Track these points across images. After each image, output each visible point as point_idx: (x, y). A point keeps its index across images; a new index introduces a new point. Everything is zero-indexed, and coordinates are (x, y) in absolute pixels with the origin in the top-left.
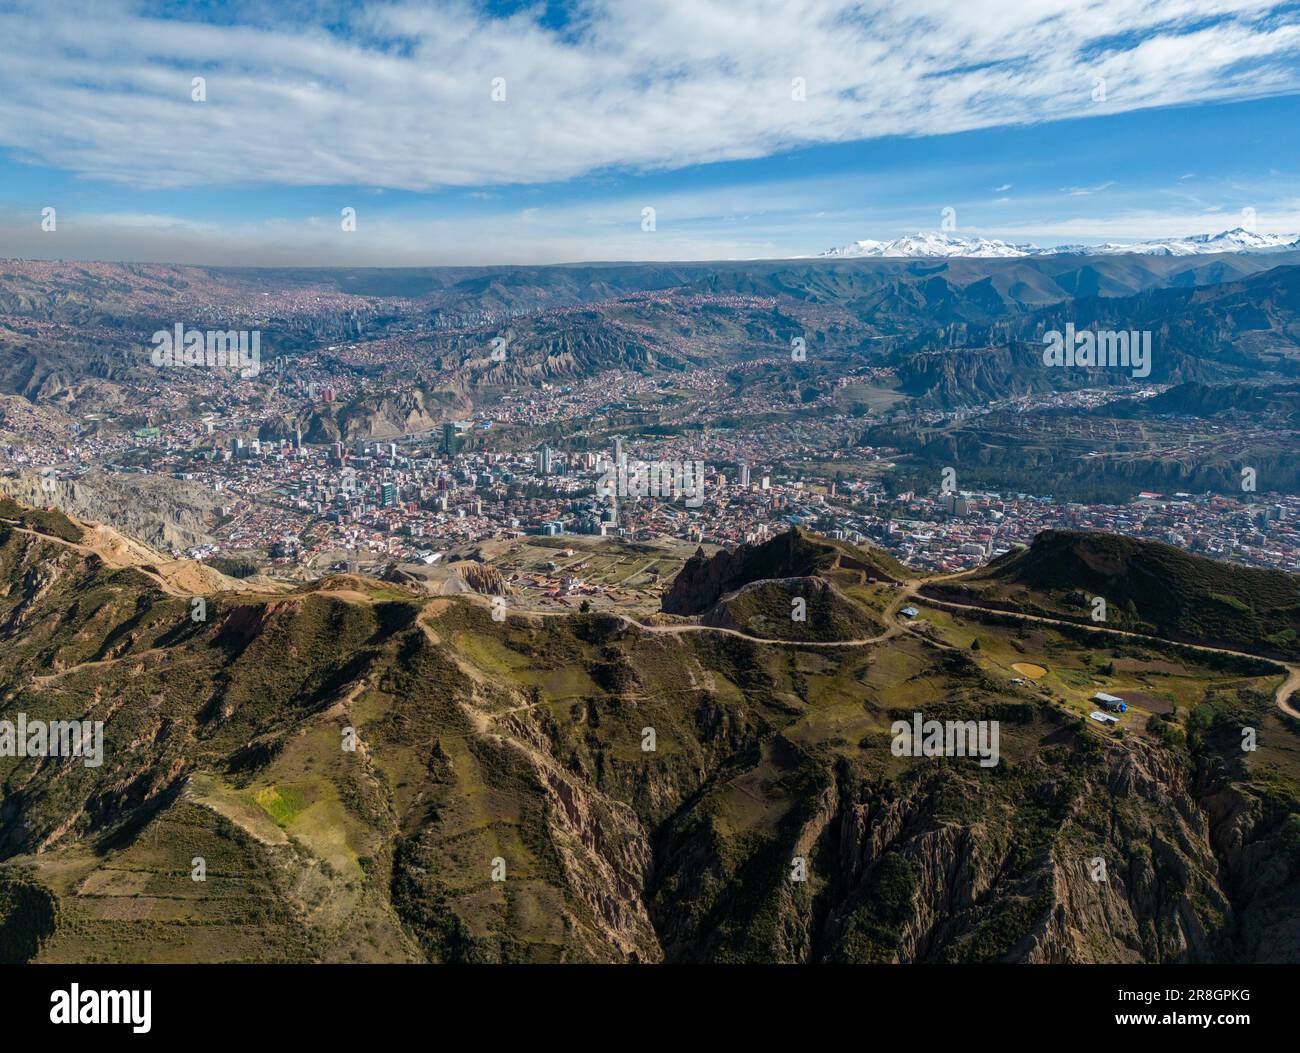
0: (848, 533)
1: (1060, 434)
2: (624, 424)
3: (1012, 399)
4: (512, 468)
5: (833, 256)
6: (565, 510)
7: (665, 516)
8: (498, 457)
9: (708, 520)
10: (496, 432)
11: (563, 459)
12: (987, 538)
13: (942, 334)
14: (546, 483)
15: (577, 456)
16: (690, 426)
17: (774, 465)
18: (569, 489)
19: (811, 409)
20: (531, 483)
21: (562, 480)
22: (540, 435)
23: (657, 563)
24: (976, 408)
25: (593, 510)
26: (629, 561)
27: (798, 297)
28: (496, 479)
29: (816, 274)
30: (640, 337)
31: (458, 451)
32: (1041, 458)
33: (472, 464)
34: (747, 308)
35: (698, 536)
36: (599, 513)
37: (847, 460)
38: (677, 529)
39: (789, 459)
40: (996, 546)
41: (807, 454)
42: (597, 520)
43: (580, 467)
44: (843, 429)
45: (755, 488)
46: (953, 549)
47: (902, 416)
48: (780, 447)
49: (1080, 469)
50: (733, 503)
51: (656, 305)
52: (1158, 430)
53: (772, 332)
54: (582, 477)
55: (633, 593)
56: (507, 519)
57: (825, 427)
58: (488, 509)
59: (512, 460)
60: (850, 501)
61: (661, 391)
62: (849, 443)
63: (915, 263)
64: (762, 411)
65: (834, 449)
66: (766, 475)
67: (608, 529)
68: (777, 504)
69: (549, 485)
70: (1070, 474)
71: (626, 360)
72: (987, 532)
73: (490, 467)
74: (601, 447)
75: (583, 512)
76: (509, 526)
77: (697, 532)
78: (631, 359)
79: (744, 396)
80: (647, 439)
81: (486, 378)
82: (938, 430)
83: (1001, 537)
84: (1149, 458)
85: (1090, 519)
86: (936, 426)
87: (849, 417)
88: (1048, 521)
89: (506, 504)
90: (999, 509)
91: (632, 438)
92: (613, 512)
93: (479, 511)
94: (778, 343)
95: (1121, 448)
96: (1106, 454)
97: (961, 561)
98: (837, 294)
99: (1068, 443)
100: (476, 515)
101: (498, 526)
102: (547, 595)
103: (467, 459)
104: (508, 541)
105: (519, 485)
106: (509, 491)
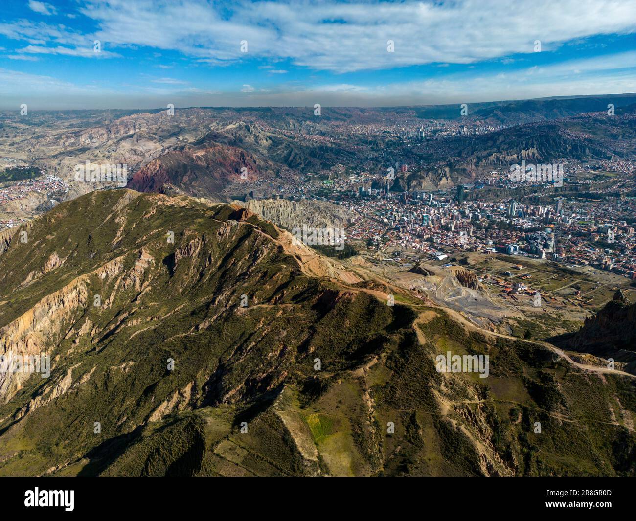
2: (565, 191)
4: (492, 211)
6: (521, 239)
7: (587, 249)
8: (485, 205)
10: (486, 191)
11: (523, 209)
14: (511, 222)
15: (532, 208)
18: (525, 226)
20: (502, 221)
22: (511, 194)
23: (579, 283)
25: (538, 241)
26: (560, 278)
28: (483, 217)
31: (464, 199)
33: (470, 208)
35: (609, 265)
43: (533, 214)
51: (596, 120)
56: (486, 240)
58: (476, 233)
59: (493, 207)
61: (593, 172)
67: (547, 253)
69: (513, 223)
73: (480, 210)
74: (549, 203)
76: (487, 244)
77: (609, 263)
81: (484, 161)
89: (487, 231)
91: (569, 199)
93: (471, 234)
100: (469, 235)
101: (481, 243)
102: (503, 291)
103: (468, 204)
104: (484, 255)
105: (495, 221)
106: (489, 224)
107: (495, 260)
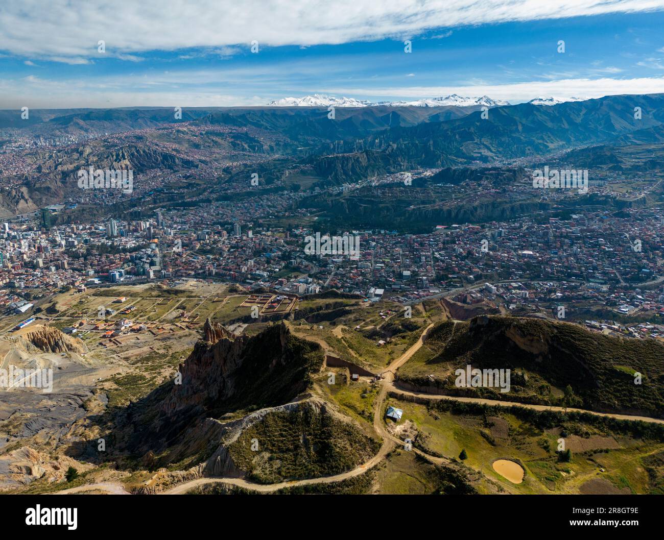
0: (299, 260)
1: (395, 197)
2: (163, 202)
3: (369, 179)
4: (90, 234)
5: (273, 105)
6: (126, 261)
7: (191, 259)
8: (81, 227)
9: (218, 260)
10: (79, 211)
11: (124, 227)
12: (370, 258)
13: (332, 147)
14: (113, 243)
15: (134, 223)
16: (203, 201)
17: (254, 222)
18: (128, 246)
19: (271, 188)
20: (103, 244)
21: (124, 239)
22: (110, 211)
23: (184, 302)
24: (353, 185)
25: (144, 260)
26: (165, 301)
27: (258, 127)
28: (79, 242)
29: (266, 114)
30: (170, 149)
31: (53, 224)
32: (388, 209)
33: (63, 234)
34: (231, 133)
35: (212, 271)
36: (148, 261)
37: (293, 216)
38: (199, 267)
39: (261, 218)
40: (376, 262)
41: (271, 215)
42: (147, 266)
43: (136, 230)
44: (289, 199)
45: (244, 238)
46: (355, 266)
47: (317, 190)
48: (256, 210)
49: (407, 215)
50: (232, 247)
51: (178, 131)
52: (438, 192)
53: (246, 146)
54: (138, 237)
55: (168, 326)
56: (85, 270)
57: (279, 198)
58: (73, 264)
59: (90, 228)
60: (297, 242)
61: (185, 181)
62: (293, 207)
63: (315, 110)
64: (244, 191)
65: (286, 211)
66: (250, 229)
67: (154, 271)
68: (257, 247)
69: (115, 244)
70: (403, 218)
71: (163, 163)
72: (369, 254)
73: (75, 234)
74: (150, 217)
75: (137, 261)
76: (87, 275)
77: (212, 269)
78: (166, 162)
79: (233, 182)
80: (178, 210)
81: (72, 176)
82: (337, 198)
83: (377, 257)
84: (437, 207)
85: (417, 242)
86: (336, 195)
87: (291, 192)
88: (398, 245)
89: (86, 259)
90: (374, 240)
91: (169, 210)
92: (157, 260)
93: (66, 266)
94: (250, 151)
95: (423, 203)
96: (418, 206)
97: (360, 273)
98: (278, 125)
99: (400, 201)
100: (64, 268)
101: (79, 276)
102: (104, 337)
103: (59, 230)
104: (78, 294)
105: (94, 245)
106: (87, 250)
107: (92, 298)
